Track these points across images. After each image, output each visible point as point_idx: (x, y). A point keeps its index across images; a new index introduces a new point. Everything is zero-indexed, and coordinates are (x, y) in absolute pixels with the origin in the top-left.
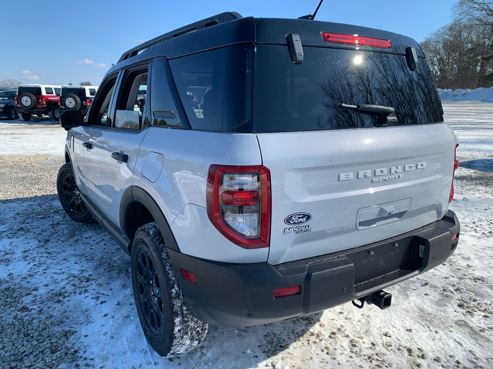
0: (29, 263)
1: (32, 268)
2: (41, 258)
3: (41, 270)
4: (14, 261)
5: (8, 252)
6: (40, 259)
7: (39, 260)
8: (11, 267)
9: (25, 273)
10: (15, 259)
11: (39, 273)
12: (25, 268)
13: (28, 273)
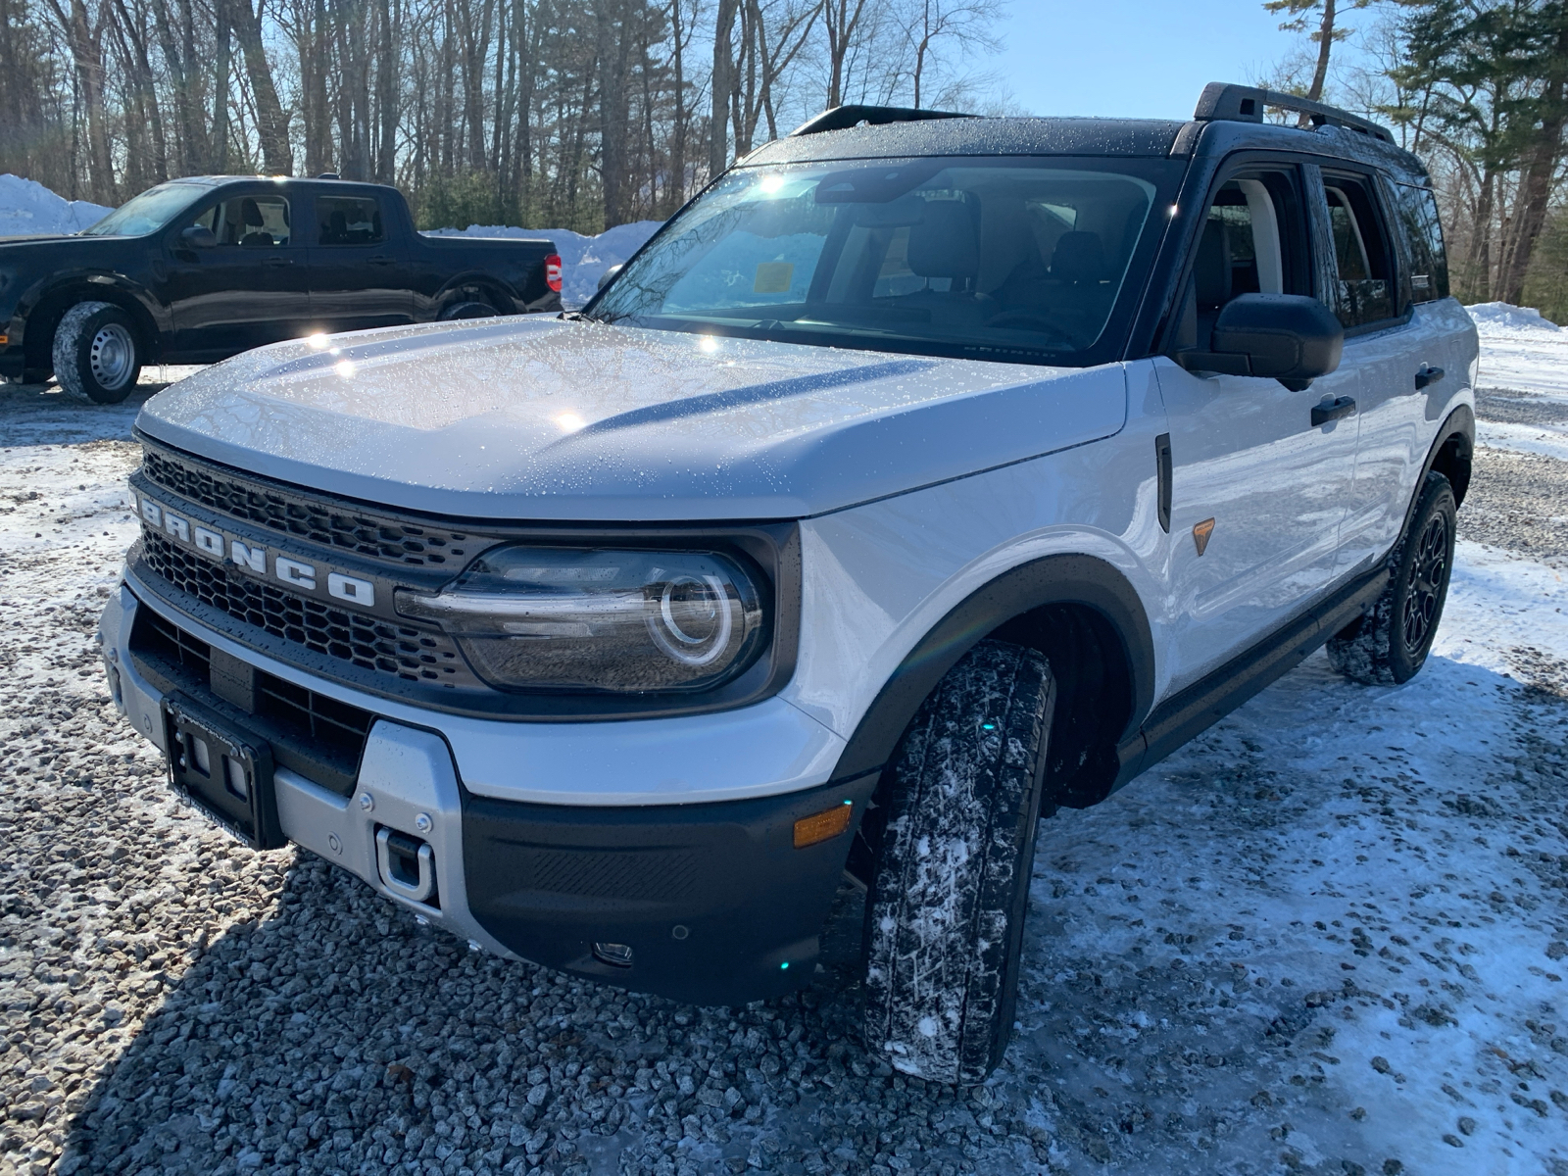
0: (1465, 949)
1: (1473, 925)
2: (1408, 938)
3: (1451, 902)
4: (1508, 1009)
5: (1508, 1080)
6: (1416, 938)
7: (1423, 935)
8: (1540, 990)
9: (1505, 929)
10: (1498, 1015)
11: (1465, 890)
12: (1492, 941)
13: (1496, 917)
